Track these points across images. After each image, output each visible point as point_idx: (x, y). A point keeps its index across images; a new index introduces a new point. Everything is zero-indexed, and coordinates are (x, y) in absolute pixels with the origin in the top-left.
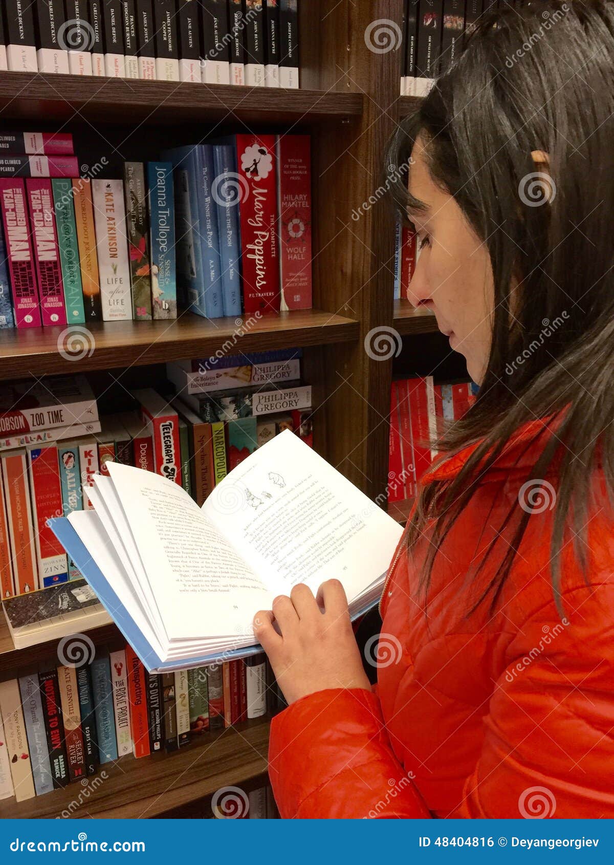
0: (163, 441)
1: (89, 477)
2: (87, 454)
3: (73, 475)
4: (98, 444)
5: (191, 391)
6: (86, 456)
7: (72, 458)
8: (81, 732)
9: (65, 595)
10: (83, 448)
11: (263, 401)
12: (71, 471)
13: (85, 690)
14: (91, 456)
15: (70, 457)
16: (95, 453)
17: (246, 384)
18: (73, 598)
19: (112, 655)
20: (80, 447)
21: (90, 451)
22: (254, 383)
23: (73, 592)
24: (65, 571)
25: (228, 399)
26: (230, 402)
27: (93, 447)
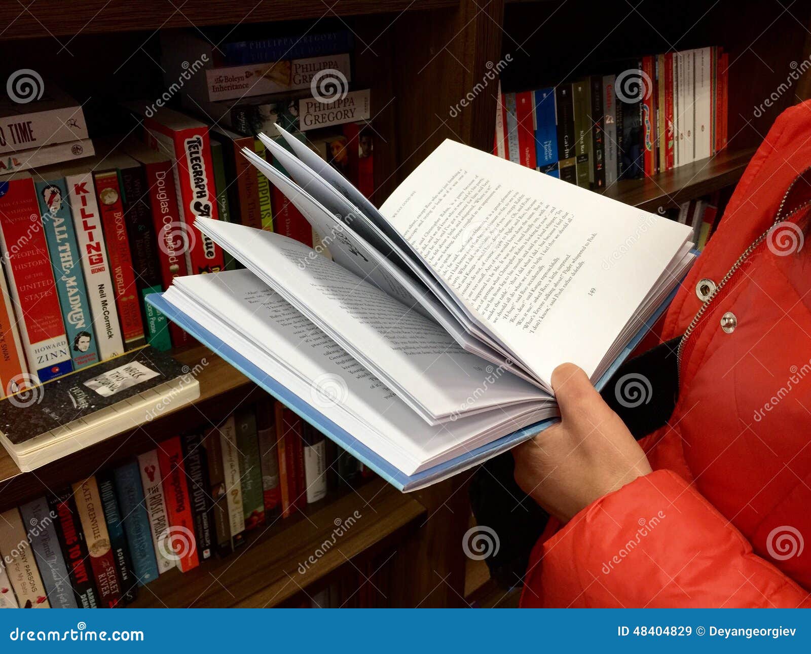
0: (190, 165)
1: (85, 223)
2: (80, 189)
3: (62, 220)
4: (94, 174)
5: (213, 97)
6: (78, 193)
7: (58, 196)
8: (111, 556)
9: (77, 390)
10: (73, 180)
11: (312, 110)
12: (59, 215)
13: (111, 506)
14: (86, 192)
15: (54, 194)
16: (90, 187)
17: (284, 88)
18: (91, 393)
19: (140, 457)
20: (68, 178)
21: (84, 184)
22: (296, 87)
23: (87, 384)
24: (67, 357)
25: (269, 107)
26: (271, 112)
27: (86, 178)
